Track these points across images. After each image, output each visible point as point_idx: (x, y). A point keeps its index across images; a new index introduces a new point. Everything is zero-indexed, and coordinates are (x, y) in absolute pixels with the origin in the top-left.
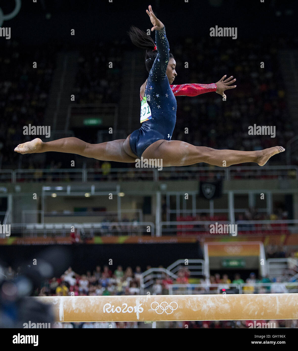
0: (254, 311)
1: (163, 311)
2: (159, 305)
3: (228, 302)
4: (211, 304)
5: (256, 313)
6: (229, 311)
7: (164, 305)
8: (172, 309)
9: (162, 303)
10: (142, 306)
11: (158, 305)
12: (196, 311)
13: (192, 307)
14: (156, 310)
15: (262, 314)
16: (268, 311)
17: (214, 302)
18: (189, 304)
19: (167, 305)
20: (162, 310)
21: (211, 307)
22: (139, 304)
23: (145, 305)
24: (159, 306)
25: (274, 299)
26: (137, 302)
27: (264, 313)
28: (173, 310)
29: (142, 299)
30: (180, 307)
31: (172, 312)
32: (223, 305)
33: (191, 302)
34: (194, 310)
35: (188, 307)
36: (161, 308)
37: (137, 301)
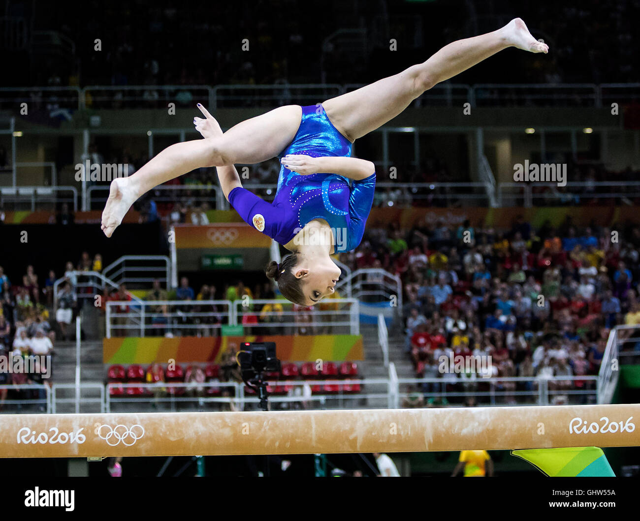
0: (273, 441)
1: (119, 441)
2: (112, 430)
3: (230, 425)
4: (201, 428)
5: (277, 444)
6: (232, 440)
7: (121, 430)
8: (133, 437)
9: (118, 428)
10: (83, 432)
11: (110, 431)
12: (175, 441)
13: (168, 433)
14: (107, 438)
15: (288, 445)
16: (297, 440)
17: (205, 425)
18: (163, 428)
19: (126, 431)
20: (117, 438)
21: (200, 434)
22: (78, 427)
23: (87, 431)
24: (112, 432)
25: (307, 421)
26: (75, 425)
27: (291, 443)
28: (136, 439)
29: (83, 420)
30: (147, 434)
31: (134, 443)
32: (221, 431)
33: (166, 426)
34: (172, 439)
35: (161, 434)
36: (116, 435)
37: (73, 424)
